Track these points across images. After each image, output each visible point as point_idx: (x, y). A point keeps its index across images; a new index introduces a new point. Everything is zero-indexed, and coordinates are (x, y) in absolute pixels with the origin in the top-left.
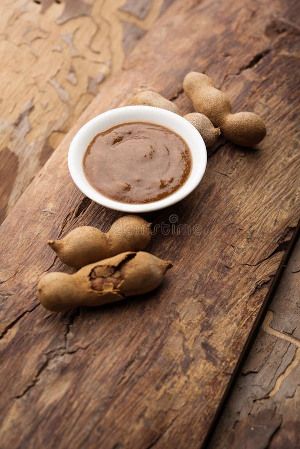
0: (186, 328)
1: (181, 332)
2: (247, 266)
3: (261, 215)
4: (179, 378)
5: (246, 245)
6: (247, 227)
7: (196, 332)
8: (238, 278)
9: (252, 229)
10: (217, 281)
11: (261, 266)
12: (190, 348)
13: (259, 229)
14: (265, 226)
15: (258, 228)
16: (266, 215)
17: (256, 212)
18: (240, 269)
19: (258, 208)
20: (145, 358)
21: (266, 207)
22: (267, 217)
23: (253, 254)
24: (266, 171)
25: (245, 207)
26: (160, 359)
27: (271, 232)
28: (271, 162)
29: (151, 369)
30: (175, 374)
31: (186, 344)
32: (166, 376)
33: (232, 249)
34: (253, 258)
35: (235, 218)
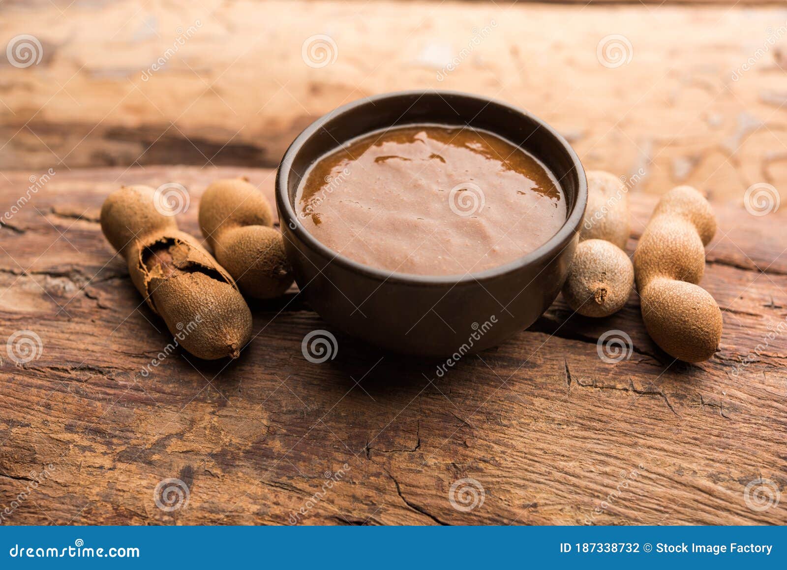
0: (205, 428)
1: (193, 422)
2: (394, 486)
3: (526, 470)
4: (105, 454)
5: (439, 468)
6: (480, 454)
7: (204, 447)
8: (357, 478)
9: (482, 465)
10: (328, 443)
11: (413, 515)
12: (169, 450)
13: (490, 479)
14: (508, 487)
15: (493, 476)
16: (533, 481)
17: (525, 458)
18: (378, 475)
19: (536, 459)
20: (116, 387)
21: (549, 473)
22: (531, 484)
23: (426, 487)
24: (635, 444)
25: (522, 434)
26: (125, 410)
27: (503, 505)
28: (666, 447)
29: (98, 404)
30: (109, 444)
31: (174, 440)
32: (97, 432)
33: (412, 445)
34: (419, 491)
35: (485, 426)
